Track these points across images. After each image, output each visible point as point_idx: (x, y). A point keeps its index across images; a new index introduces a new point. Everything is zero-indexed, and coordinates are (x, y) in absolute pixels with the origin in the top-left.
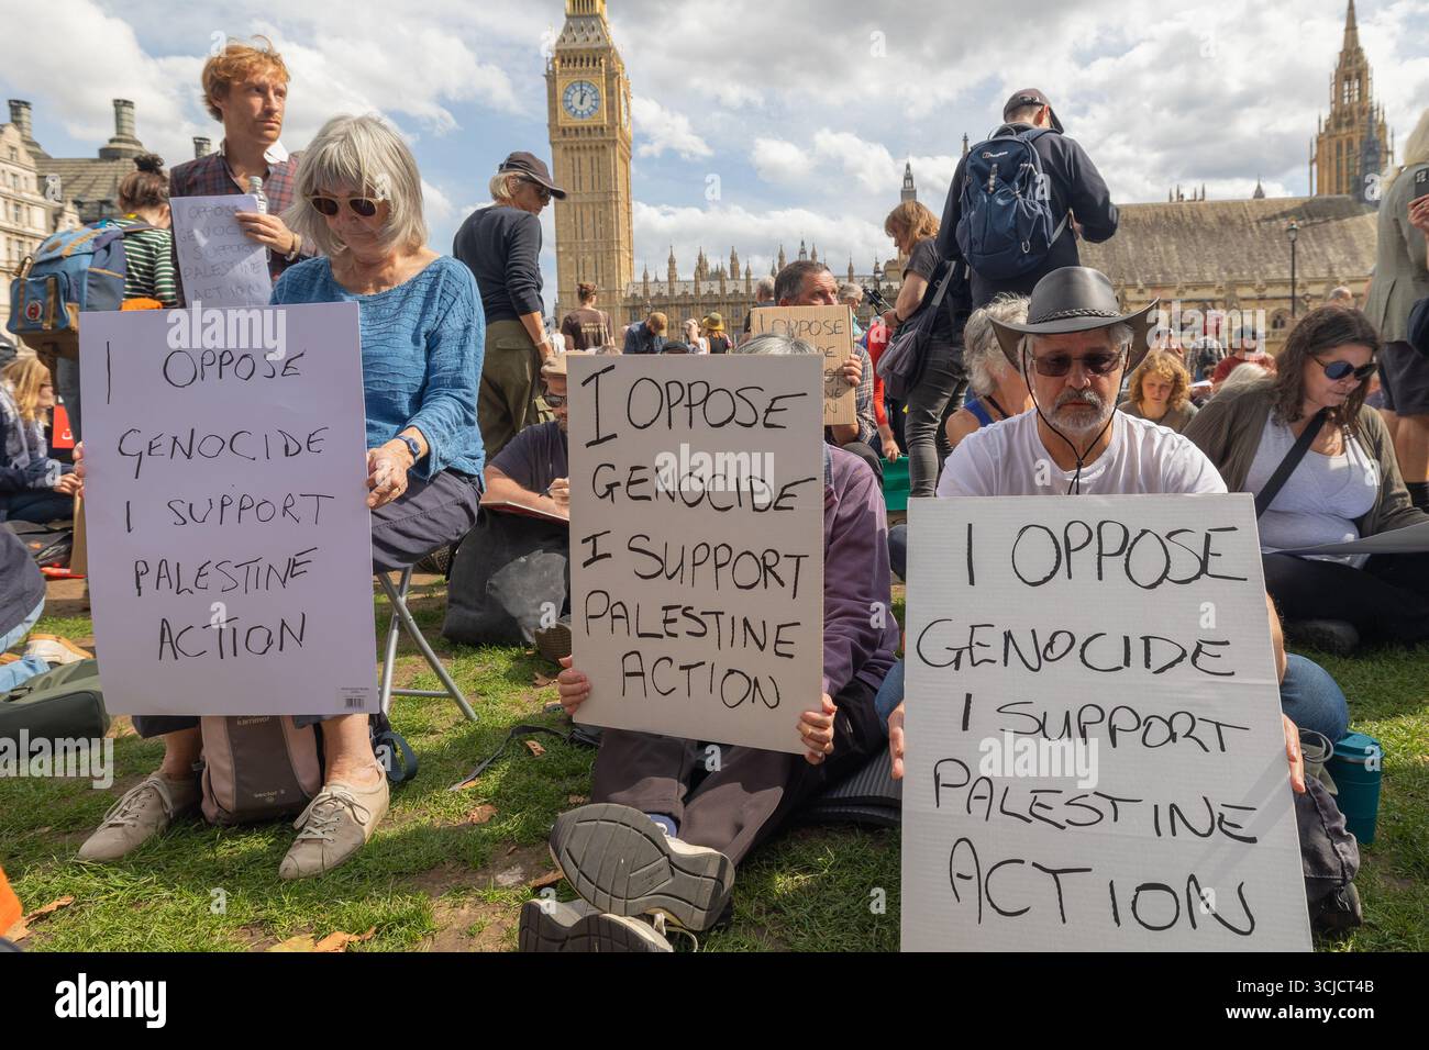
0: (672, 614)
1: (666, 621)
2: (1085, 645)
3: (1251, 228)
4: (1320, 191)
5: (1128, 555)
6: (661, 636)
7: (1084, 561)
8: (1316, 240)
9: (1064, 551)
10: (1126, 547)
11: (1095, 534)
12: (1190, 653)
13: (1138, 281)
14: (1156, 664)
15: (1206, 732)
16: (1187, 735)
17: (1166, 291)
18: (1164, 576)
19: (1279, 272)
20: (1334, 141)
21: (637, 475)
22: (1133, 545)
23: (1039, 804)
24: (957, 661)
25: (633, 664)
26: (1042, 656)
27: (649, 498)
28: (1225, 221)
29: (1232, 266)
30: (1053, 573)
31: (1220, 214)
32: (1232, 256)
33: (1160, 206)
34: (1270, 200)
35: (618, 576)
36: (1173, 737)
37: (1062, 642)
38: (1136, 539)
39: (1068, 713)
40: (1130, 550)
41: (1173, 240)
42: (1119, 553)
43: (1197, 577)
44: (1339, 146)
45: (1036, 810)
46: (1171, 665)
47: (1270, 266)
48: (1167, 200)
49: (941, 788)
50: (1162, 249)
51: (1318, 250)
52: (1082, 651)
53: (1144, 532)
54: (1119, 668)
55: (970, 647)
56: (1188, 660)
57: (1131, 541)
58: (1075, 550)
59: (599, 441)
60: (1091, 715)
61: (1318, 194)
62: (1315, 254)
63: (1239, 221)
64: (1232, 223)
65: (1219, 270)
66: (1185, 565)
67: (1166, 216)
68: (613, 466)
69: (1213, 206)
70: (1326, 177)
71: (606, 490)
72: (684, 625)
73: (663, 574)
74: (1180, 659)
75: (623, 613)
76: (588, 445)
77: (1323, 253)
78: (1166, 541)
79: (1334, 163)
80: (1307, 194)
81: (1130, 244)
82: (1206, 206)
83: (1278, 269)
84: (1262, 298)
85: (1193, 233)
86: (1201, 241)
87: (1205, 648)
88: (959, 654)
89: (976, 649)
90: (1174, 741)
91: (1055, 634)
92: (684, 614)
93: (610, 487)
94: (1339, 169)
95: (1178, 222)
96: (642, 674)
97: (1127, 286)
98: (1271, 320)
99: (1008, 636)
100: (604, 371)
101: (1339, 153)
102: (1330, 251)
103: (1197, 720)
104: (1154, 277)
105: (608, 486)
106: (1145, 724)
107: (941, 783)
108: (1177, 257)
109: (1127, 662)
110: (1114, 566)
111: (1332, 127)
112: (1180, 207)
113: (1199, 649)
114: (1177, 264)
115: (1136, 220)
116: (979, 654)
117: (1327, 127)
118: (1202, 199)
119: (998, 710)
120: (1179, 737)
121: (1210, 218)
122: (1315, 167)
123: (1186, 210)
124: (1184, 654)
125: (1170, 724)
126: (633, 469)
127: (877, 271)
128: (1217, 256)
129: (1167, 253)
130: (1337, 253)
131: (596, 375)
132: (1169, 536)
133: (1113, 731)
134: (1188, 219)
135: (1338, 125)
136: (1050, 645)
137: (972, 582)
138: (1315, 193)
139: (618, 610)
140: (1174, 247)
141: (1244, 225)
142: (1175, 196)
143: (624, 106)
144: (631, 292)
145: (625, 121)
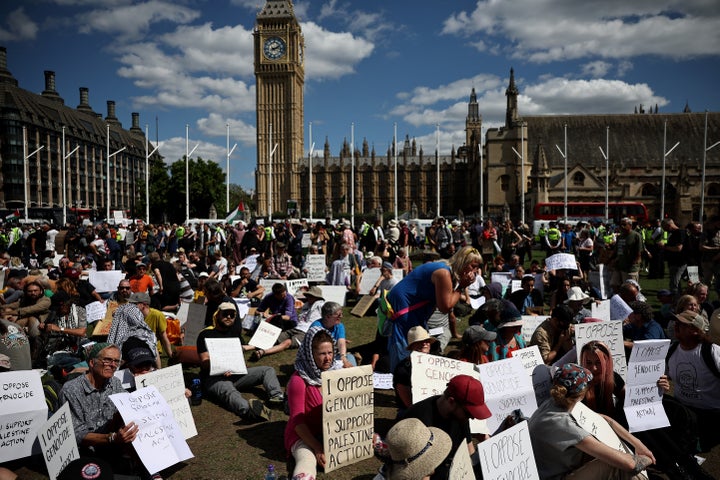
3: (692, 130)
13: (622, 164)
17: (640, 171)
28: (676, 126)
31: (673, 121)
41: (643, 137)
50: (636, 143)
63: (685, 126)
64: (680, 127)
67: (639, 122)
84: (701, 176)
85: (656, 133)
95: (646, 126)
104: (631, 160)
108: (645, 148)
114: (646, 152)
115: (620, 124)
121: (666, 123)
123: (651, 119)
127: (453, 152)
129: (639, 145)
140: (644, 142)
142: (638, 110)
143: (300, 52)
144: (301, 164)
145: (300, 61)
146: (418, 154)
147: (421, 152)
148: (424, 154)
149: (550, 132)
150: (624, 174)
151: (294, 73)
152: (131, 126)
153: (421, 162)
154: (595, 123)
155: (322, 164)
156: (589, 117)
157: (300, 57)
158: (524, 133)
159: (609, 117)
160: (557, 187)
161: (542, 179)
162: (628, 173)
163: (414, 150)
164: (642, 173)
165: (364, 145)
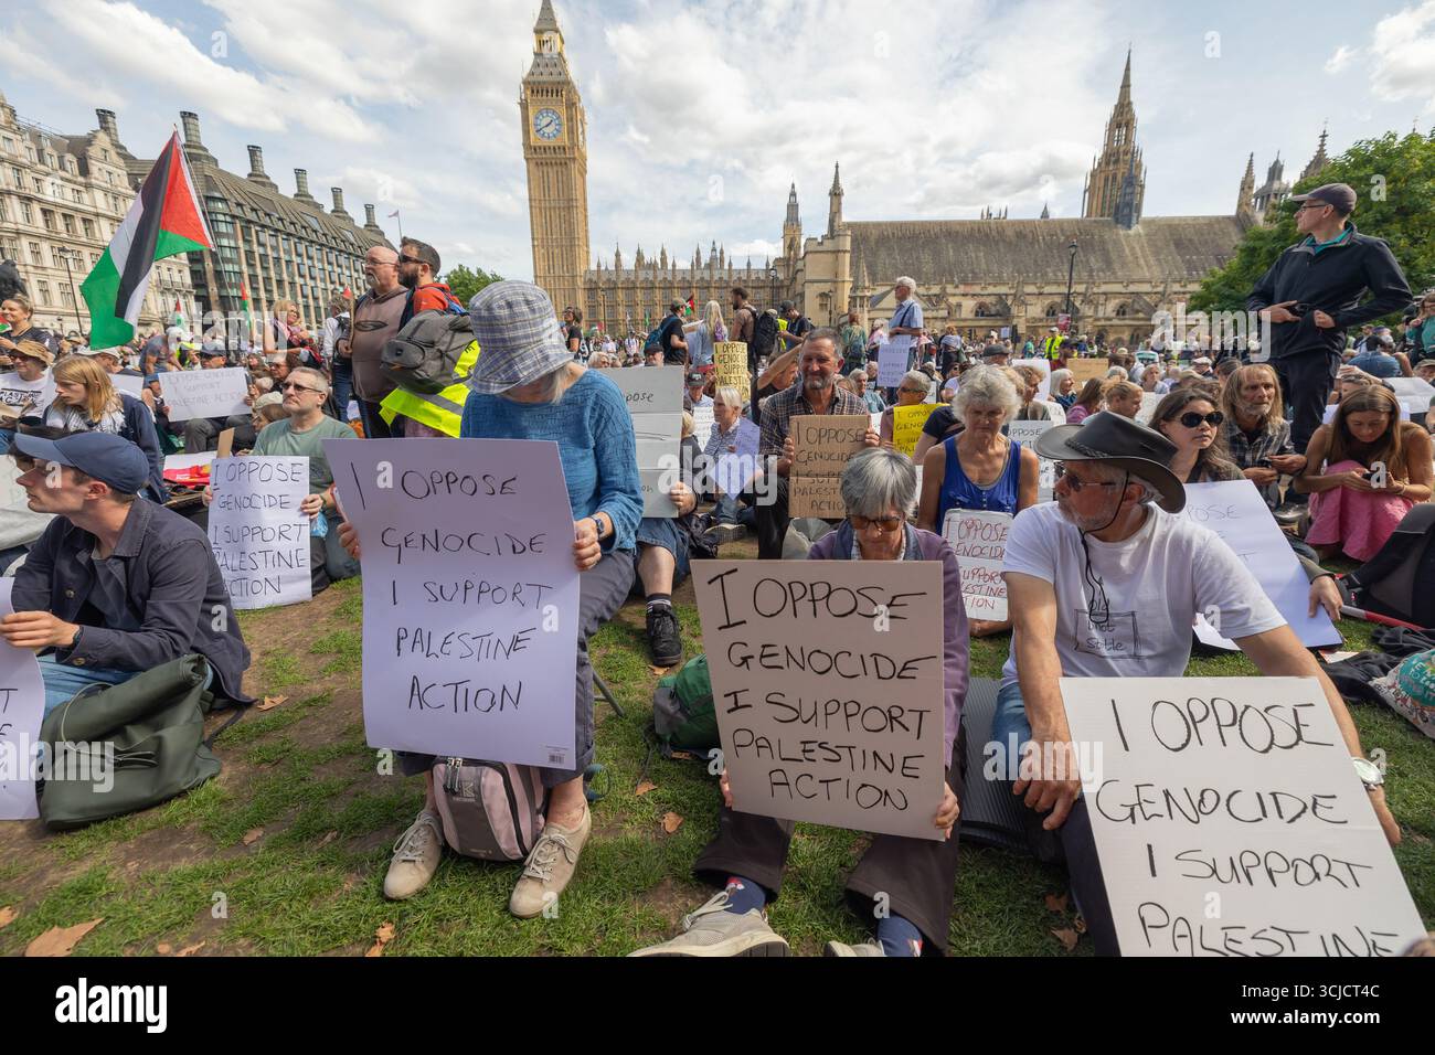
0: (808, 747)
1: (804, 751)
2: (1228, 801)
3: (1038, 241)
4: (1089, 215)
5: (1240, 725)
6: (801, 761)
7: (1208, 729)
8: (1083, 251)
9: (1192, 723)
10: (1237, 720)
11: (1211, 708)
12: (1310, 805)
13: (955, 279)
14: (1288, 816)
15: (1339, 870)
16: (1328, 874)
17: (975, 287)
18: (1272, 743)
19: (1056, 275)
20: (1103, 175)
21: (768, 651)
22: (1241, 717)
23: (1230, 940)
24: (1132, 815)
25: (778, 777)
26: (1198, 811)
27: (781, 668)
28: (1020, 235)
29: (1023, 269)
30: (1188, 741)
31: (1018, 230)
32: (1022, 262)
33: (974, 222)
34: (1053, 220)
35: (760, 719)
36: (1317, 876)
37: (1210, 799)
38: (1243, 713)
39: (1231, 859)
40: (1240, 721)
41: (982, 248)
42: (1233, 724)
43: (1296, 744)
44: (1106, 180)
45: (1230, 944)
46: (1299, 816)
47: (1048, 270)
48: (979, 218)
49: (1148, 930)
50: (973, 255)
51: (1084, 259)
52: (1228, 805)
53: (1247, 707)
54: (1260, 820)
55: (1140, 804)
56: (1309, 810)
57: (1239, 715)
58: (1201, 721)
59: (729, 626)
60: (1249, 860)
61: (1088, 216)
62: (1082, 261)
63: (1030, 235)
64: (1025, 236)
65: (1012, 272)
66: (1286, 735)
67: (979, 230)
68: (745, 644)
69: (1014, 223)
70: (1095, 202)
71: (741, 661)
72: (819, 754)
73: (799, 720)
74: (1303, 811)
75: (765, 744)
76: (720, 628)
77: (1087, 261)
78: (1264, 714)
79: (1101, 192)
80: (1079, 216)
81: (951, 251)
82: (1008, 222)
83: (1054, 272)
84: (1041, 294)
85: (997, 243)
86: (1002, 250)
87: (1319, 800)
88: (1132, 809)
89: (1144, 805)
90: (1319, 879)
91: (1203, 791)
92: (820, 746)
93: (745, 660)
94: (1104, 196)
95: (987, 235)
96: (788, 784)
97: (947, 282)
98: (1046, 310)
99: (1167, 794)
100: (728, 573)
101: (1105, 185)
102: (1092, 259)
103: (1332, 863)
104: (966, 275)
105: (742, 658)
106: (1292, 865)
107: (1147, 925)
108: (983, 261)
109: (1265, 815)
110: (1232, 734)
111: (1103, 165)
112: (989, 223)
113: (1315, 803)
114: (984, 266)
115: (957, 232)
116: (1149, 810)
117: (1099, 164)
118: (1004, 218)
119: (1176, 858)
120: (1322, 876)
121: (1010, 232)
122: (1087, 194)
123: (993, 226)
124: (1305, 807)
125: (1311, 865)
126: (764, 646)
127: (767, 265)
128: (1013, 262)
129: (977, 257)
130: (1097, 261)
131: (721, 576)
132: (1267, 710)
133: (1270, 873)
134: (994, 233)
135: (1108, 164)
136: (1202, 801)
137: (1127, 749)
138: (1085, 215)
139: (761, 742)
140: (982, 254)
141: (1033, 238)
142: (985, 214)
143: (580, 130)
144: (588, 276)
145: (580, 143)
146: (726, 267)
147: (730, 265)
148: (733, 267)
149: (877, 242)
150: (957, 291)
151: (574, 159)
152: (365, 222)
153: (730, 276)
154: (929, 231)
155: (614, 278)
156: (923, 224)
157: (581, 138)
158: (847, 244)
159: (946, 223)
160: (878, 307)
161: (862, 298)
162: (962, 289)
163: (722, 260)
164: (977, 289)
165: (663, 253)
